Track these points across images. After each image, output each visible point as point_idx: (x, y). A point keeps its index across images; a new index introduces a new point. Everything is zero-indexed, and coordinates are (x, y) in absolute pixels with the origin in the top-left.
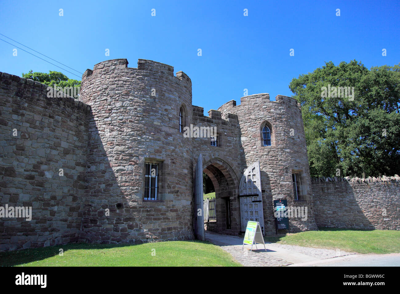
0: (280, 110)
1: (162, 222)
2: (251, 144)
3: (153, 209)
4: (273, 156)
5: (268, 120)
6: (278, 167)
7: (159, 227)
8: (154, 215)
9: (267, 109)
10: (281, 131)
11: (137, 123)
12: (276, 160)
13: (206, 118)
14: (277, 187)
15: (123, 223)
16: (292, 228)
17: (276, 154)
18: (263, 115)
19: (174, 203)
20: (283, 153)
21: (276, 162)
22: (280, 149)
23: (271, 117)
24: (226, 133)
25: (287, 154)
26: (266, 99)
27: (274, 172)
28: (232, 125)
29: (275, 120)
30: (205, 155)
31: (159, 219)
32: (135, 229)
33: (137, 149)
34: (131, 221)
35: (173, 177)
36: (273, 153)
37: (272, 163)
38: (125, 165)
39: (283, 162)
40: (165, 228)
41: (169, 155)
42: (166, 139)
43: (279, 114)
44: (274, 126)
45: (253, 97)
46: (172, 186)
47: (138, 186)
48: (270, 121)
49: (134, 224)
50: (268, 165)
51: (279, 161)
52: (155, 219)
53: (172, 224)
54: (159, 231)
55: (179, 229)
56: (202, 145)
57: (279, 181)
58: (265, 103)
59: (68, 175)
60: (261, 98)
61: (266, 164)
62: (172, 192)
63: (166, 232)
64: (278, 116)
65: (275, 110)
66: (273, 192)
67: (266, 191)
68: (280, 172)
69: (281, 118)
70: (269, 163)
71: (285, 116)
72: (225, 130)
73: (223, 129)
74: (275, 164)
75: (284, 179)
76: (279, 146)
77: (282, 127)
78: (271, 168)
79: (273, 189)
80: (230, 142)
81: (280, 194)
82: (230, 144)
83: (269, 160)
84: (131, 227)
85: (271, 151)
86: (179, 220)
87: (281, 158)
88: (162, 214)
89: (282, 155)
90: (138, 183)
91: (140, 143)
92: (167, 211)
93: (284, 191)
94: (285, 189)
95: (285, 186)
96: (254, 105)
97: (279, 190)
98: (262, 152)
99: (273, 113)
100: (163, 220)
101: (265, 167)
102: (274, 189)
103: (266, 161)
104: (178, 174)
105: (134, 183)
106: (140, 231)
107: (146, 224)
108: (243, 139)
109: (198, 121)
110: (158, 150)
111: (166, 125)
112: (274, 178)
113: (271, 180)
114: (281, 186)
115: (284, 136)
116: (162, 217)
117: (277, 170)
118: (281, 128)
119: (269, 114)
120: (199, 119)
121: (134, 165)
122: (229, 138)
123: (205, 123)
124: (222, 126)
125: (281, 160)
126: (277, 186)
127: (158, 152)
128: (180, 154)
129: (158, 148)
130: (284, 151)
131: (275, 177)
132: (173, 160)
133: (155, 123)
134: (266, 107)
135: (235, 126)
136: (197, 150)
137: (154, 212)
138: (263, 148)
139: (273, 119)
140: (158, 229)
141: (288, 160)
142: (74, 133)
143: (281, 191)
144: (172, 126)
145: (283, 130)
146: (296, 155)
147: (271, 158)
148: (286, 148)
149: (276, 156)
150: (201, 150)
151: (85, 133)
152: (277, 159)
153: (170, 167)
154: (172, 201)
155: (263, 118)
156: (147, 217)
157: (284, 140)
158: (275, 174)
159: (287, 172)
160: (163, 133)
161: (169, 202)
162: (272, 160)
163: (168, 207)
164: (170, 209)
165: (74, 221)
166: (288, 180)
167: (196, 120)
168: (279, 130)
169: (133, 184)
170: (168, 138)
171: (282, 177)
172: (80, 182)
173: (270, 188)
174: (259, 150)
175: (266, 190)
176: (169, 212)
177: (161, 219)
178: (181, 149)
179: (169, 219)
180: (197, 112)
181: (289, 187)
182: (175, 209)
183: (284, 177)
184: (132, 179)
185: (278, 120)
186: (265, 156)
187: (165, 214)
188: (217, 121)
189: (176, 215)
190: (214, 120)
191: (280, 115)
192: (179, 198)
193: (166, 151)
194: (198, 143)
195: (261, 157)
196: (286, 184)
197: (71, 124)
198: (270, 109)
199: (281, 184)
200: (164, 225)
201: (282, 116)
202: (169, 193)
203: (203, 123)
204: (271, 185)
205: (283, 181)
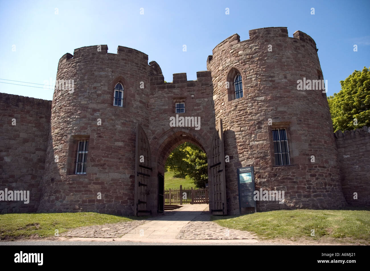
0: (251, 48)
1: (83, 194)
2: (220, 102)
3: (75, 182)
4: (242, 110)
5: (235, 66)
6: (247, 124)
7: (80, 199)
8: (75, 188)
9: (234, 53)
10: (252, 75)
11: (68, 106)
12: (245, 114)
13: (166, 85)
14: (246, 150)
15: (53, 195)
16: (266, 205)
17: (245, 107)
18: (230, 62)
19: (97, 176)
20: (254, 103)
21: (245, 118)
22: (250, 98)
23: (239, 62)
24: (193, 96)
25: (260, 104)
26: (233, 41)
27: (243, 131)
28: (202, 85)
29: (243, 64)
30: (165, 125)
31: (80, 191)
32: (60, 200)
33: (67, 129)
34: (58, 193)
35: (99, 150)
36: (241, 106)
37: (239, 119)
38: (58, 144)
39: (253, 116)
40: (86, 200)
41: (95, 130)
42: (92, 115)
43: (249, 54)
44: (243, 71)
45: (220, 45)
46: (97, 159)
47: (64, 162)
48: (238, 66)
49: (60, 196)
50: (235, 123)
51: (249, 115)
52: (76, 191)
53: (94, 196)
54: (79, 203)
55: (105, 202)
56: (161, 115)
57: (249, 141)
58: (232, 46)
59: (28, 158)
60: (228, 42)
61: (233, 122)
62: (96, 166)
63: (87, 203)
64: (248, 56)
65: (244, 50)
66: (241, 157)
67: (234, 157)
68: (249, 130)
69: (252, 58)
70: (236, 121)
71: (257, 54)
72: (192, 93)
73: (189, 91)
74: (244, 120)
75: (255, 137)
76: (249, 95)
77: (253, 69)
78: (238, 126)
79: (241, 154)
80: (198, 105)
81: (250, 158)
82: (199, 107)
83: (236, 116)
84: (57, 199)
85: (238, 104)
86: (105, 193)
87: (251, 111)
88: (84, 187)
89: (252, 106)
90: (64, 159)
91: (68, 123)
92: (90, 184)
93: (256, 154)
94: (256, 151)
95: (257, 146)
96: (222, 53)
97: (248, 153)
98: (229, 108)
99: (242, 55)
100: (85, 192)
101: (232, 126)
102: (243, 152)
103: (233, 119)
104: (106, 147)
105: (62, 159)
106: (63, 202)
107: (69, 195)
108: (215, 97)
109: (157, 90)
110: (83, 127)
111: (94, 102)
112: (243, 139)
113: (238, 142)
114: (251, 147)
115: (257, 80)
116: (83, 189)
117: (246, 127)
118: (252, 71)
119: (237, 58)
120: (158, 87)
121: (64, 143)
122: (198, 101)
123: (165, 90)
124: (188, 89)
125: (251, 113)
126: (245, 148)
127: (84, 128)
128: (110, 127)
129: (83, 125)
130: (255, 100)
131: (244, 136)
132: (99, 134)
133: (82, 102)
134: (233, 50)
135: (208, 84)
136: (155, 121)
137: (76, 184)
138: (230, 102)
139: (242, 63)
140: (79, 201)
141: (262, 112)
142: (34, 125)
143: (251, 154)
144: (100, 102)
145: (255, 73)
146: (278, 102)
147: (238, 113)
148: (258, 96)
149: (244, 109)
150: (160, 120)
151: (46, 124)
152: (247, 112)
153: (95, 141)
154: (96, 174)
155: (230, 66)
156: (70, 189)
157: (256, 85)
158: (243, 133)
159: (260, 128)
160: (89, 110)
161: (92, 175)
162: (239, 115)
163: (90, 180)
164: (93, 182)
165: (33, 195)
166: (261, 138)
167: (155, 89)
168: (249, 75)
169: (61, 161)
170: (95, 114)
171: (252, 136)
172: (40, 163)
173: (237, 153)
174: (227, 106)
175: (234, 155)
176: (92, 184)
177: (83, 191)
178: (112, 122)
179: (92, 191)
180: (156, 81)
181: (262, 147)
182: (100, 181)
183: (256, 135)
184: (61, 156)
185: (247, 63)
186: (233, 112)
187: (87, 187)
188: (180, 84)
189: (101, 187)
190: (176, 85)
191: (251, 54)
192: (107, 171)
193: (91, 127)
194: (155, 114)
195: (228, 115)
196: (257, 145)
197: (31, 118)
198: (238, 52)
199: (251, 145)
200: (85, 197)
201: (254, 56)
202: (92, 166)
203: (163, 91)
204: (239, 148)
205: (254, 140)
